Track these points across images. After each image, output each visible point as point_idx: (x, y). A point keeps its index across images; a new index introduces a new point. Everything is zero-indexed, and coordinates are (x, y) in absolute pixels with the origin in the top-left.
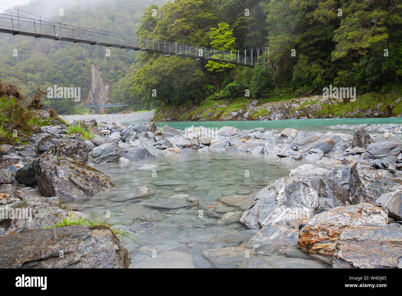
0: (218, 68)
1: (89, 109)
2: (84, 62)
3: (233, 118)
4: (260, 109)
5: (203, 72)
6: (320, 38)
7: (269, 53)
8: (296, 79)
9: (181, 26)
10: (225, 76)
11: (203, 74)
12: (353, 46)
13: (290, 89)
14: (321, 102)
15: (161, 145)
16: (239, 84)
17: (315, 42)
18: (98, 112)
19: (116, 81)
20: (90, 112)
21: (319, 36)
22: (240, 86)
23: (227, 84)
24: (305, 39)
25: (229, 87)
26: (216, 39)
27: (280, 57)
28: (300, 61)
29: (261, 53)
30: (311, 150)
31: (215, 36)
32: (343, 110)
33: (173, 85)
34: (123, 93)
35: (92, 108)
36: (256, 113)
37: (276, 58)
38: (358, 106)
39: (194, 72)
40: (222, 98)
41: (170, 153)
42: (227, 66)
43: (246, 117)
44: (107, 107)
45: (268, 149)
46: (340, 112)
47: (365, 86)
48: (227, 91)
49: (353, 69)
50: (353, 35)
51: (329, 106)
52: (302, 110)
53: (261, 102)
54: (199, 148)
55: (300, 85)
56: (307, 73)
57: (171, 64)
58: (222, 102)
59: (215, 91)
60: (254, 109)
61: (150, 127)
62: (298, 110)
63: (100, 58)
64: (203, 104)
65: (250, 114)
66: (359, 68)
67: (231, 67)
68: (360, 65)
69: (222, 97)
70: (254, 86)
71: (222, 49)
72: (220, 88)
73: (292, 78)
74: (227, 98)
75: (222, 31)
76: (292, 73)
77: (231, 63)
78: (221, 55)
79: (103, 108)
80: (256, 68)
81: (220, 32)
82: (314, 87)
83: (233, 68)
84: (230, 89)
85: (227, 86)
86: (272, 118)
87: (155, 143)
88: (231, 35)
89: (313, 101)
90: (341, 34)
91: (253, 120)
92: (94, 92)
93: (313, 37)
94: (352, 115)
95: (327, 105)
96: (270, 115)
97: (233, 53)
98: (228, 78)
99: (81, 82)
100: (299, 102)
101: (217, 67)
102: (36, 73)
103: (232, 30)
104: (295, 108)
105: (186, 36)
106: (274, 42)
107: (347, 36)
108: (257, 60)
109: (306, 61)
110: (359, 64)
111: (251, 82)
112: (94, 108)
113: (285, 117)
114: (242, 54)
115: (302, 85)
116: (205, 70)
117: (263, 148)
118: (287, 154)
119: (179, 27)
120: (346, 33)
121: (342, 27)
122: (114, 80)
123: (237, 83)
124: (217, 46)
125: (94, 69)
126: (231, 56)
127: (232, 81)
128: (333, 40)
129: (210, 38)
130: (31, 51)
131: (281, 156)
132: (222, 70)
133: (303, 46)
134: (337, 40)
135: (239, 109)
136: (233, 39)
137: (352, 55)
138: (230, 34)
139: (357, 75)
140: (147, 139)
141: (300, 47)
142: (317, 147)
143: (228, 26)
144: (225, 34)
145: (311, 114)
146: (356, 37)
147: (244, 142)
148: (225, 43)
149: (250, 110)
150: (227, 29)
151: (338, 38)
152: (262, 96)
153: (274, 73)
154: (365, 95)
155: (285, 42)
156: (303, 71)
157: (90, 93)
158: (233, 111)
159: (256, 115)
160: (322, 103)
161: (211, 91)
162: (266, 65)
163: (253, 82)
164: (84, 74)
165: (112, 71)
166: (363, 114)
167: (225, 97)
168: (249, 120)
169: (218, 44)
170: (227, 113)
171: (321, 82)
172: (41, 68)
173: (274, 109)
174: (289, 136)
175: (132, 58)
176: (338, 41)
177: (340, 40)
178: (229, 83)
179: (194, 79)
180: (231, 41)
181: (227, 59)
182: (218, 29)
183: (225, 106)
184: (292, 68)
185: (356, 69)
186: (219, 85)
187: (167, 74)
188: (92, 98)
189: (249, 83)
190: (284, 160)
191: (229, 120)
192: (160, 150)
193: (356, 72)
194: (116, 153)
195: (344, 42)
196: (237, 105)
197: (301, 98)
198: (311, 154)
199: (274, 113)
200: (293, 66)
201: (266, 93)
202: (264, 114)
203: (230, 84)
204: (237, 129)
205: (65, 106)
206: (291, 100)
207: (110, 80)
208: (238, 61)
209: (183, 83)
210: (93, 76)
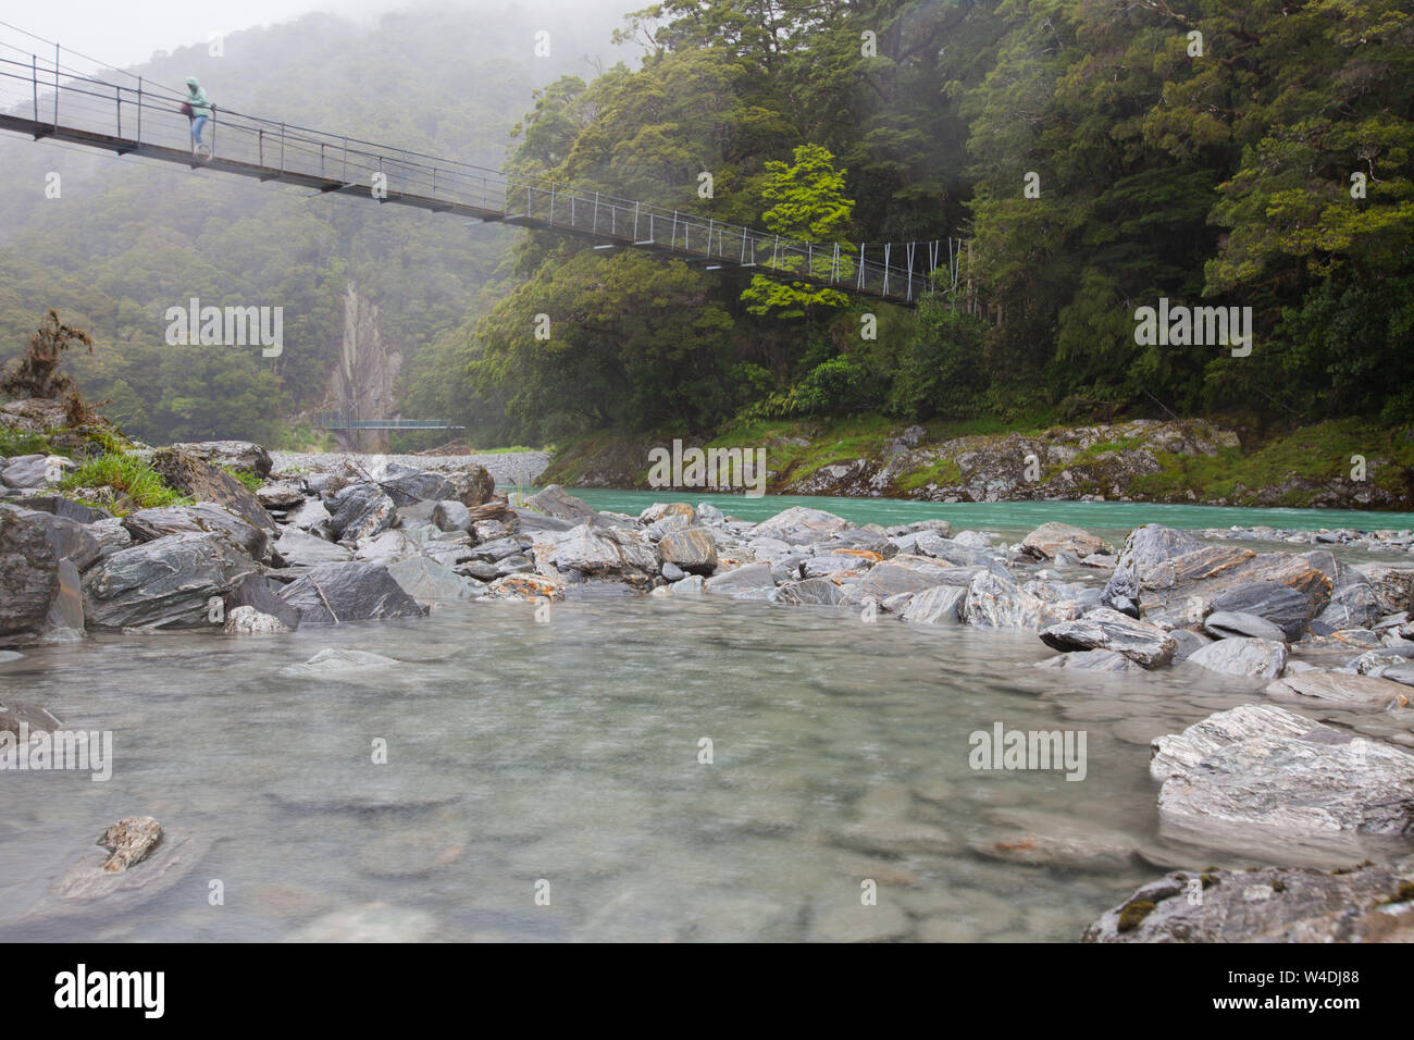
0: (787, 303)
1: (328, 434)
2: (321, 270)
3: (833, 486)
4: (933, 460)
5: (733, 316)
6: (1162, 214)
7: (971, 259)
8: (1068, 357)
9: (661, 149)
10: (811, 336)
11: (731, 322)
12: (1287, 244)
13: (1046, 392)
14: (1156, 444)
15: (493, 559)
16: (858, 366)
17: (1141, 226)
18: (357, 446)
19: (428, 340)
20: (331, 446)
21: (1157, 207)
22: (864, 373)
23: (814, 364)
24: (1105, 215)
25: (824, 373)
26: (784, 202)
27: (1011, 272)
28: (1084, 291)
29: (944, 259)
30: (1213, 619)
31: (780, 190)
32: (1239, 477)
33: (620, 356)
34: (448, 382)
35: (335, 430)
36: (917, 471)
37: (997, 276)
38: (1294, 464)
39: (700, 316)
40: (795, 415)
41: (513, 599)
42: (818, 298)
43: (879, 487)
44: (390, 431)
45: (989, 604)
46: (1224, 483)
47: (1320, 395)
48: (817, 389)
49: (1277, 330)
50: (1286, 201)
51: (1187, 458)
52: (1085, 469)
53: (936, 435)
54: (658, 584)
55: (1081, 378)
56: (1109, 336)
57: (617, 282)
58: (794, 426)
59: (770, 386)
60: (909, 459)
61: (464, 483)
62: (1070, 469)
63: (377, 258)
64: (726, 433)
65: (896, 476)
66: (1300, 328)
67: (832, 303)
68: (1305, 314)
69: (796, 408)
70: (913, 375)
71: (805, 238)
72: (790, 376)
73: (1054, 355)
74: (815, 412)
75: (808, 173)
76: (1053, 334)
77: (835, 286)
78: (801, 257)
79: (376, 433)
80: (924, 310)
81: (799, 176)
82: (1133, 390)
83: (840, 309)
84: (826, 382)
85: (817, 371)
86: (975, 495)
87: (468, 552)
88: (839, 190)
89: (1126, 439)
90: (1243, 197)
91: (904, 496)
92: (349, 374)
93: (1135, 210)
94: (1272, 497)
95: (1180, 454)
96: (967, 483)
97: (843, 252)
98: (820, 341)
99: (304, 337)
100: (1075, 441)
101: (782, 300)
102: (150, 299)
103: (844, 171)
104: (1059, 461)
105: (678, 184)
106: (993, 221)
107: (1265, 205)
108: (928, 281)
109: (1104, 295)
110: (1300, 311)
111: (903, 360)
112: (342, 432)
113: (1024, 494)
114: (874, 258)
115: (1090, 381)
116: (738, 309)
117: (963, 598)
118: (1097, 634)
119: (650, 151)
120: (1262, 196)
121: (1247, 173)
122: (422, 336)
123: (850, 362)
124: (788, 227)
125: (353, 295)
126: (836, 264)
127: (835, 353)
128: (1208, 222)
129: (761, 197)
130: (140, 224)
131: (1065, 644)
132: (801, 313)
133: (1096, 240)
134: (1226, 221)
135: (856, 455)
136: (845, 204)
137: (1277, 279)
138: (834, 186)
139: (1291, 353)
140: (438, 533)
141: (1085, 241)
142: (1242, 602)
143: (830, 156)
144: (816, 185)
145: (1117, 487)
146: (1298, 211)
147: (870, 566)
148: (815, 217)
149: (895, 462)
150: (827, 169)
151: (1232, 211)
152: (941, 413)
153: (987, 333)
154: (1320, 427)
155: (1032, 221)
156: (1093, 330)
157: (336, 377)
158: (833, 464)
159: (914, 480)
160: (1160, 448)
161: (759, 386)
162: (962, 302)
163: (912, 361)
164: (317, 310)
165: (416, 305)
166: (1315, 494)
167: (807, 412)
168: (891, 497)
169: (790, 218)
170: (810, 468)
171: (1160, 371)
172: (169, 283)
173: (982, 461)
174: (1058, 557)
175: (490, 263)
176: (1229, 224)
177: (1236, 217)
178: (824, 361)
179: (699, 341)
180: (836, 209)
181: (821, 273)
182: (792, 165)
183: (804, 443)
184: (1055, 317)
185: (1290, 331)
186: (785, 365)
187: (601, 317)
188: (340, 396)
189: (897, 365)
190: (1082, 666)
191: (818, 493)
192: (478, 582)
193: (1289, 340)
194: (218, 583)
195: (1254, 226)
196: (849, 441)
197: (1085, 426)
198: (1215, 638)
199: (983, 476)
200: (1056, 312)
201: (957, 402)
202: (945, 476)
203: (827, 366)
204: (843, 521)
205: (243, 418)
206: (1047, 432)
207: (409, 337)
208: (861, 284)
209: (658, 354)
210: (350, 319)
